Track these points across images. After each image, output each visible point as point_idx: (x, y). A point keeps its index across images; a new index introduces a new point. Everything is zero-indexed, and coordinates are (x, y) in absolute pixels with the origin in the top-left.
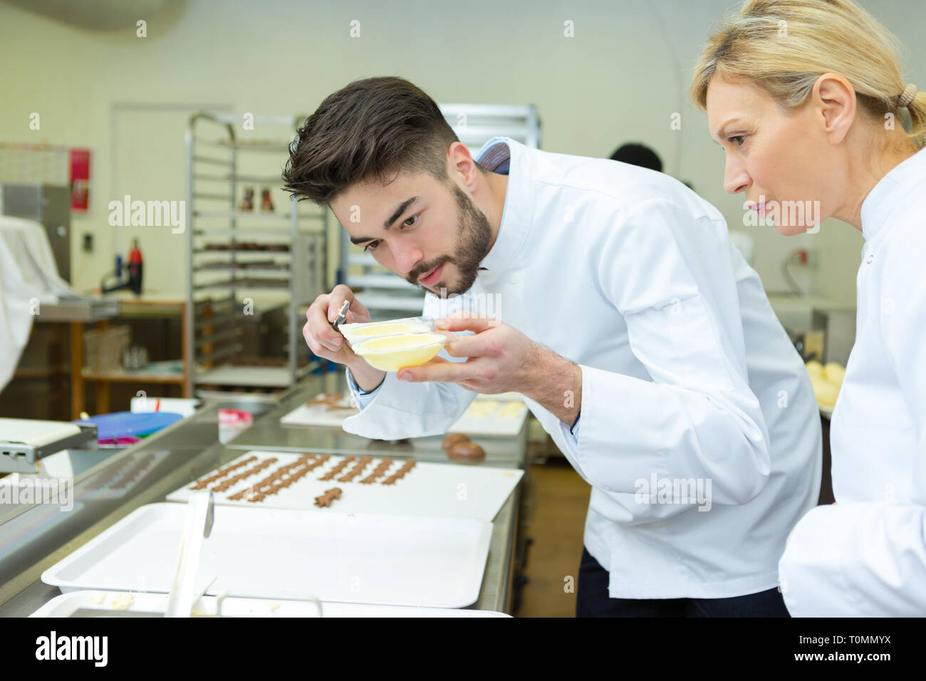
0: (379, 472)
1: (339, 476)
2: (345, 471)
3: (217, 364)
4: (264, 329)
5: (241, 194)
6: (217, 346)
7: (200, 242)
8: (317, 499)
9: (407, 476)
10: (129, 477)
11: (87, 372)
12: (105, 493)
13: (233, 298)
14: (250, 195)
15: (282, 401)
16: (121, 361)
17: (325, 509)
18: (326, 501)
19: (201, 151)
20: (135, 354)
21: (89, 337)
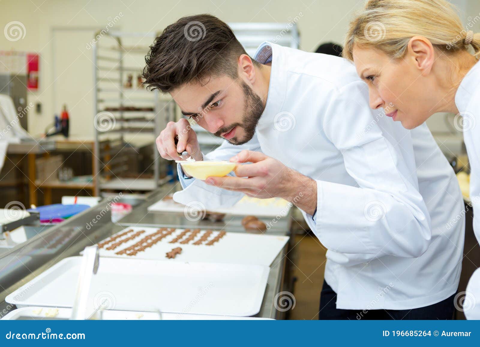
0: (204, 238)
1: (180, 240)
2: (184, 238)
3: (112, 177)
4: (141, 157)
5: (125, 78)
6: (113, 167)
7: (102, 106)
8: (167, 254)
9: (221, 240)
10: (59, 242)
11: (38, 183)
12: (45, 251)
13: (122, 139)
14: (130, 79)
15: (150, 198)
16: (58, 176)
17: (172, 260)
18: (173, 255)
19: (101, 53)
20: (66, 172)
21: (39, 162)
